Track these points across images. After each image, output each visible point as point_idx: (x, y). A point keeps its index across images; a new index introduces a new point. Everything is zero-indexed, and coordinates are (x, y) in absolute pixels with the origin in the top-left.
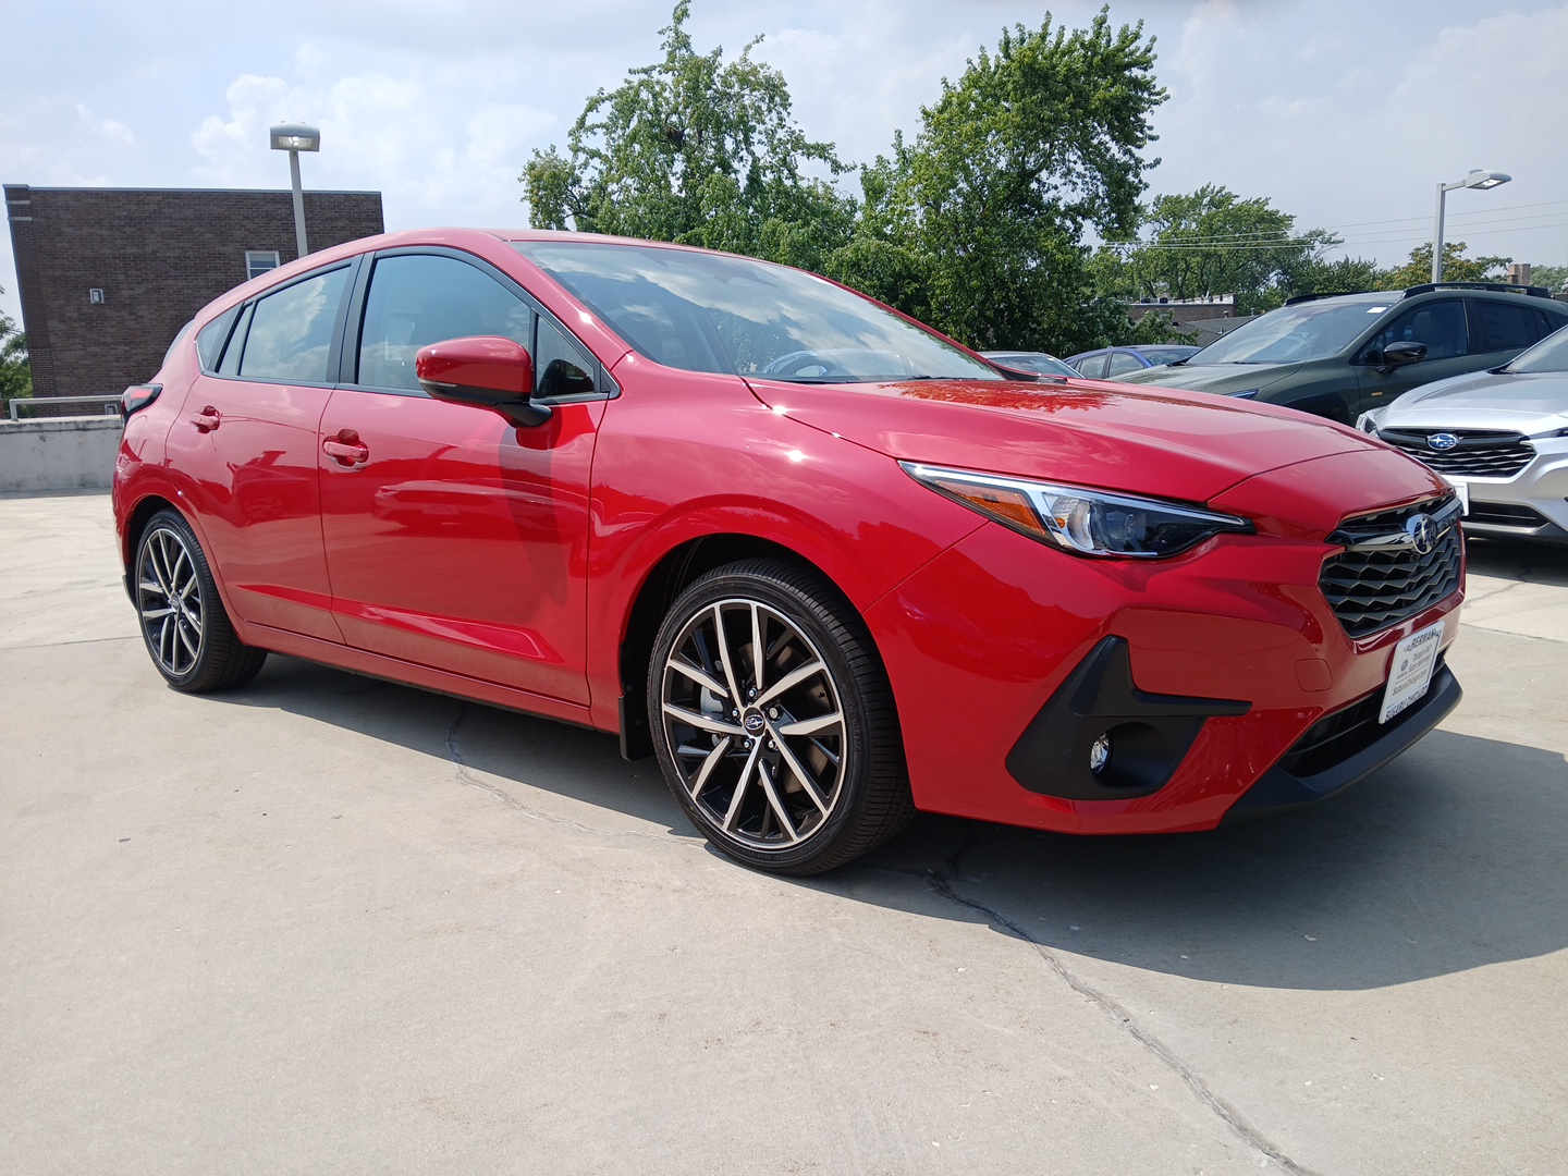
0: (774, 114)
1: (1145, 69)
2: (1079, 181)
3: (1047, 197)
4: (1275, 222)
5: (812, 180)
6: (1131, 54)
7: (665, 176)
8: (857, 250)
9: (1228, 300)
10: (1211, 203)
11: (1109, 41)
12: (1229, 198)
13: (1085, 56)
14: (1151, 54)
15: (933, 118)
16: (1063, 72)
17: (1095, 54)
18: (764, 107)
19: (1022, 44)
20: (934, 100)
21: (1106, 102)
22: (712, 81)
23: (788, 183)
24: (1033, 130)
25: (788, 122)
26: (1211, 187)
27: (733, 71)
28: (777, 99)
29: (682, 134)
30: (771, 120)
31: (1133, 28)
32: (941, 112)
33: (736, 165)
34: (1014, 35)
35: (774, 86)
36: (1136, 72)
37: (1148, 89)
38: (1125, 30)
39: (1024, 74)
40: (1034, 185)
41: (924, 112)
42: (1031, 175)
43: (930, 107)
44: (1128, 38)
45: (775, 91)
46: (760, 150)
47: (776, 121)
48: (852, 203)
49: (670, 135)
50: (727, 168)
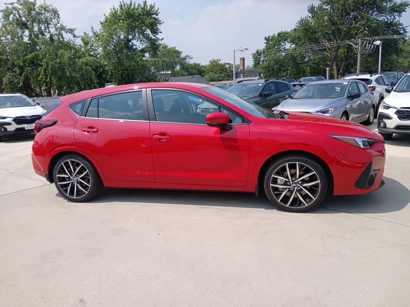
0: (56, 20)
1: (157, 16)
2: (144, 43)
3: (134, 47)
4: (178, 53)
5: (68, 39)
6: (154, 11)
7: (22, 36)
8: (87, 60)
9: (170, 72)
10: (163, 47)
11: (147, 7)
12: (167, 46)
13: (142, 11)
14: (158, 12)
15: (103, 24)
16: (137, 14)
17: (144, 10)
18: (52, 17)
19: (124, 6)
20: (103, 20)
21: (149, 23)
22: (35, 9)
23: (61, 39)
24: (131, 29)
25: (60, 22)
26: (162, 43)
27: (41, 6)
28: (56, 15)
29: (27, 24)
30: (55, 21)
31: (153, 5)
32: (105, 22)
33: (46, 34)
34: (122, 4)
35: (55, 12)
36: (154, 16)
37: (158, 21)
38: (151, 5)
39: (127, 14)
40: (130, 43)
41: (101, 22)
42: (130, 41)
43: (102, 21)
44: (152, 7)
45: (55, 13)
46: (52, 30)
47: (57, 22)
48: (81, 46)
49: (23, 24)
50: (43, 34)
